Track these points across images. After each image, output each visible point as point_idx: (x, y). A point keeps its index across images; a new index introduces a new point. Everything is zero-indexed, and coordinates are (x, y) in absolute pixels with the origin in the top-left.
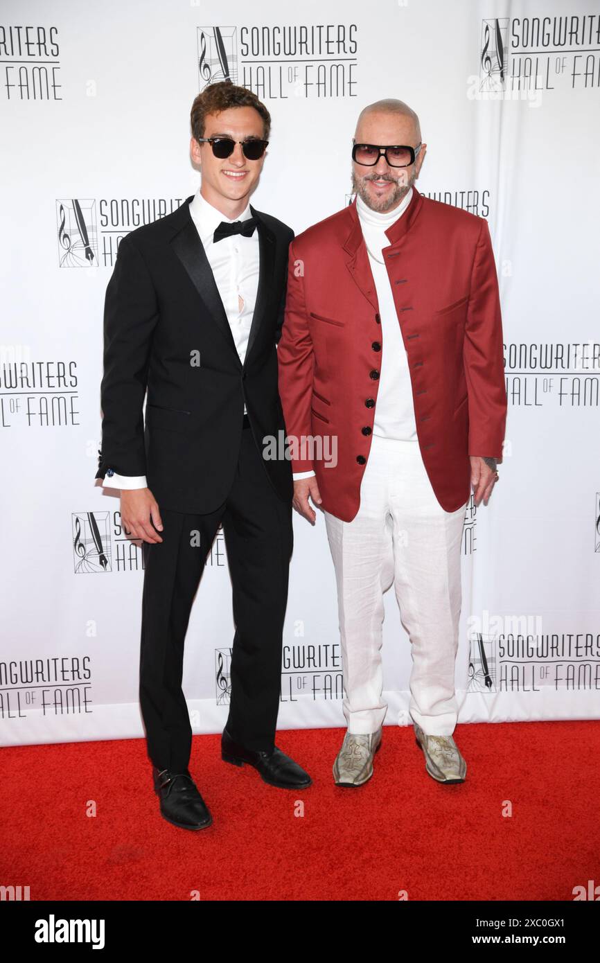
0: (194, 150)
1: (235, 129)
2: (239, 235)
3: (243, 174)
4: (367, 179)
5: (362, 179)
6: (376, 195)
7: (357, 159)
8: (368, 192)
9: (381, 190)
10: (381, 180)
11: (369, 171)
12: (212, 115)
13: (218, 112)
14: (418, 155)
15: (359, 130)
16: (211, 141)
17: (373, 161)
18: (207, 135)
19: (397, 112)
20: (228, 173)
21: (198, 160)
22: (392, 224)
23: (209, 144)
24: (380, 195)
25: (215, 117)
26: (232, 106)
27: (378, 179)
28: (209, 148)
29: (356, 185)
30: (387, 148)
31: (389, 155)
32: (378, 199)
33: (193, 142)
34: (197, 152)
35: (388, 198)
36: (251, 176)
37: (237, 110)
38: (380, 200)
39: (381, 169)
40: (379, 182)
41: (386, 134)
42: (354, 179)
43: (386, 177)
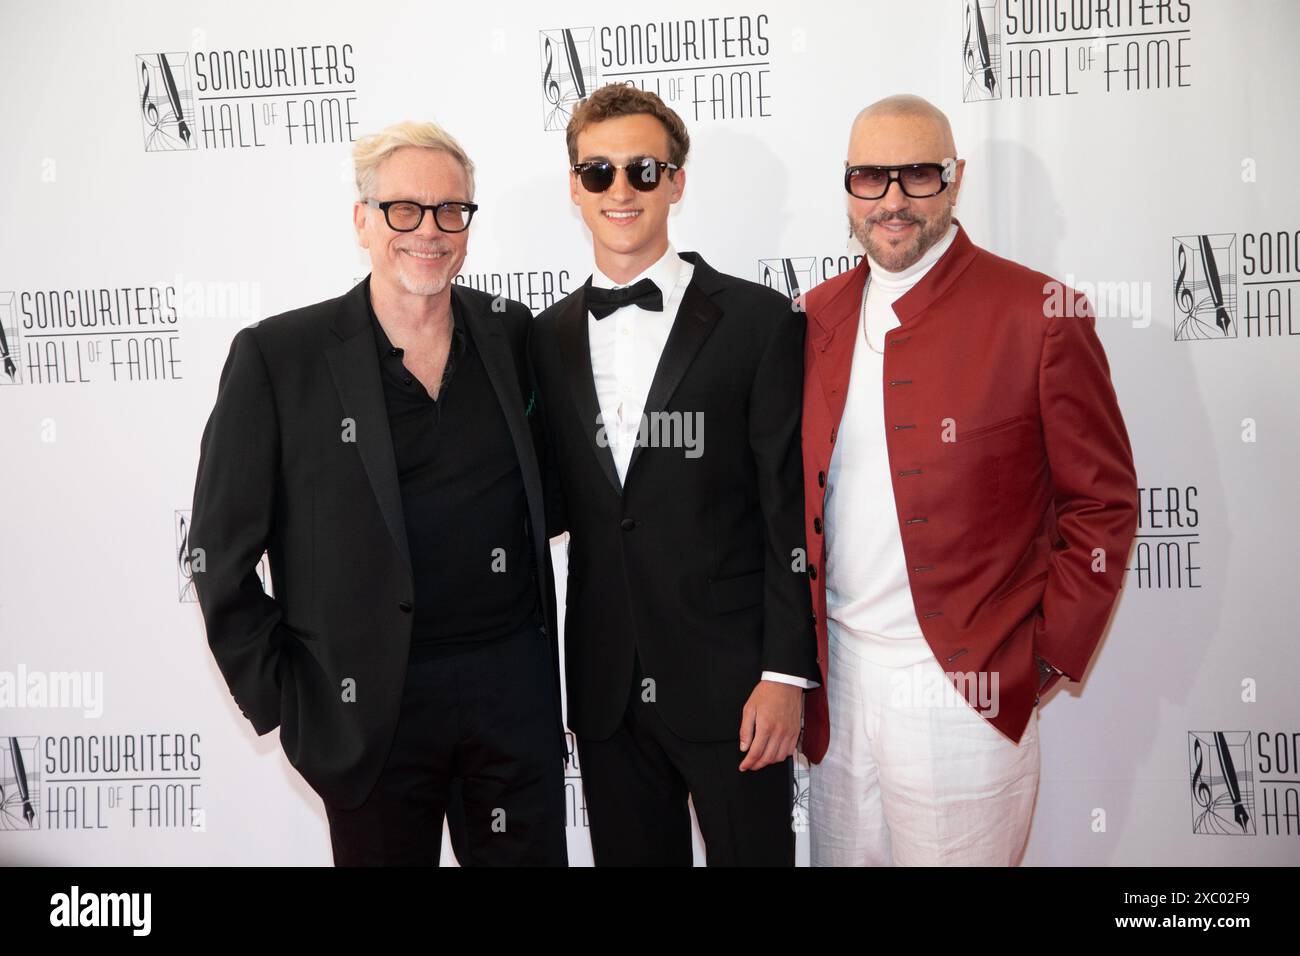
1: (616, 147)
2: (635, 306)
3: (632, 214)
4: (872, 220)
5: (864, 220)
6: (888, 245)
7: (853, 189)
8: (874, 241)
9: (896, 236)
10: (895, 220)
11: (874, 208)
14: (951, 178)
17: (878, 190)
19: (914, 113)
20: (611, 214)
22: (909, 289)
24: (895, 243)
27: (890, 218)
30: (902, 169)
31: (904, 179)
32: (892, 250)
35: (909, 247)
36: (648, 218)
37: (622, 117)
38: (896, 252)
39: (894, 203)
40: (892, 225)
41: (896, 147)
42: (852, 221)
43: (902, 214)
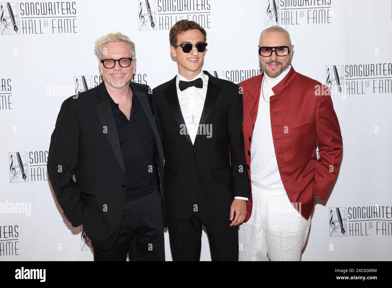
0: (172, 51)
1: (192, 39)
2: (194, 87)
3: (197, 59)
4: (267, 63)
5: (264, 63)
6: (272, 70)
7: (261, 53)
8: (268, 69)
9: (274, 68)
10: (274, 63)
11: (267, 59)
12: (181, 34)
13: (183, 32)
14: (291, 50)
15: (261, 41)
16: (181, 45)
17: (269, 54)
18: (179, 43)
19: (279, 31)
20: (190, 59)
21: (175, 55)
22: (277, 84)
23: (180, 47)
24: (273, 70)
25: (182, 35)
26: (190, 29)
27: (273, 62)
28: (180, 49)
29: (262, 66)
30: (276, 48)
31: (277, 51)
32: (273, 72)
33: (172, 47)
34: (174, 52)
35: (277, 71)
36: (200, 60)
37: (192, 30)
38: (274, 72)
39: (274, 57)
41: (274, 41)
42: (260, 63)
43: (276, 61)
